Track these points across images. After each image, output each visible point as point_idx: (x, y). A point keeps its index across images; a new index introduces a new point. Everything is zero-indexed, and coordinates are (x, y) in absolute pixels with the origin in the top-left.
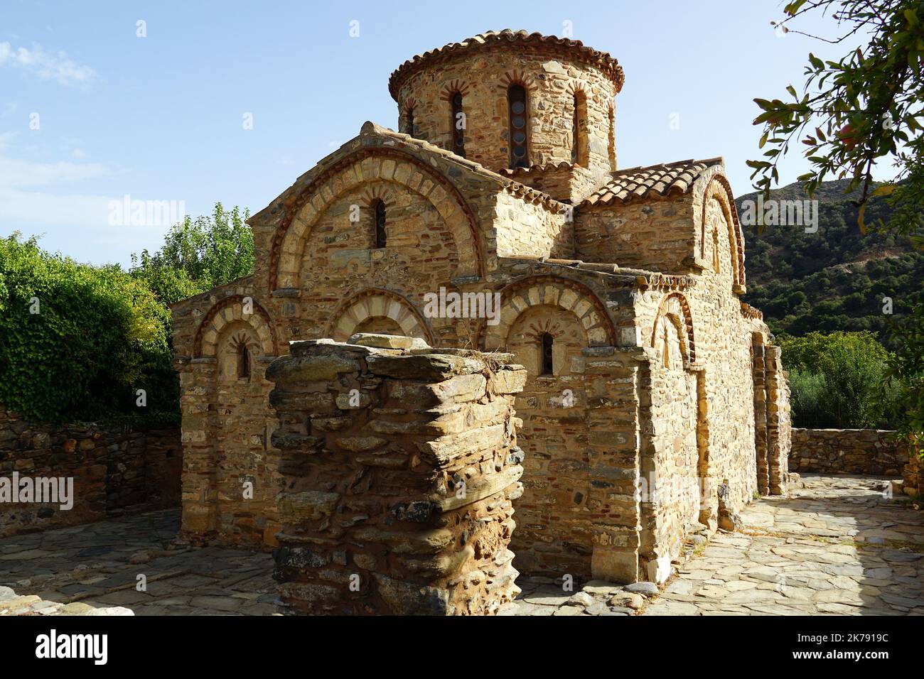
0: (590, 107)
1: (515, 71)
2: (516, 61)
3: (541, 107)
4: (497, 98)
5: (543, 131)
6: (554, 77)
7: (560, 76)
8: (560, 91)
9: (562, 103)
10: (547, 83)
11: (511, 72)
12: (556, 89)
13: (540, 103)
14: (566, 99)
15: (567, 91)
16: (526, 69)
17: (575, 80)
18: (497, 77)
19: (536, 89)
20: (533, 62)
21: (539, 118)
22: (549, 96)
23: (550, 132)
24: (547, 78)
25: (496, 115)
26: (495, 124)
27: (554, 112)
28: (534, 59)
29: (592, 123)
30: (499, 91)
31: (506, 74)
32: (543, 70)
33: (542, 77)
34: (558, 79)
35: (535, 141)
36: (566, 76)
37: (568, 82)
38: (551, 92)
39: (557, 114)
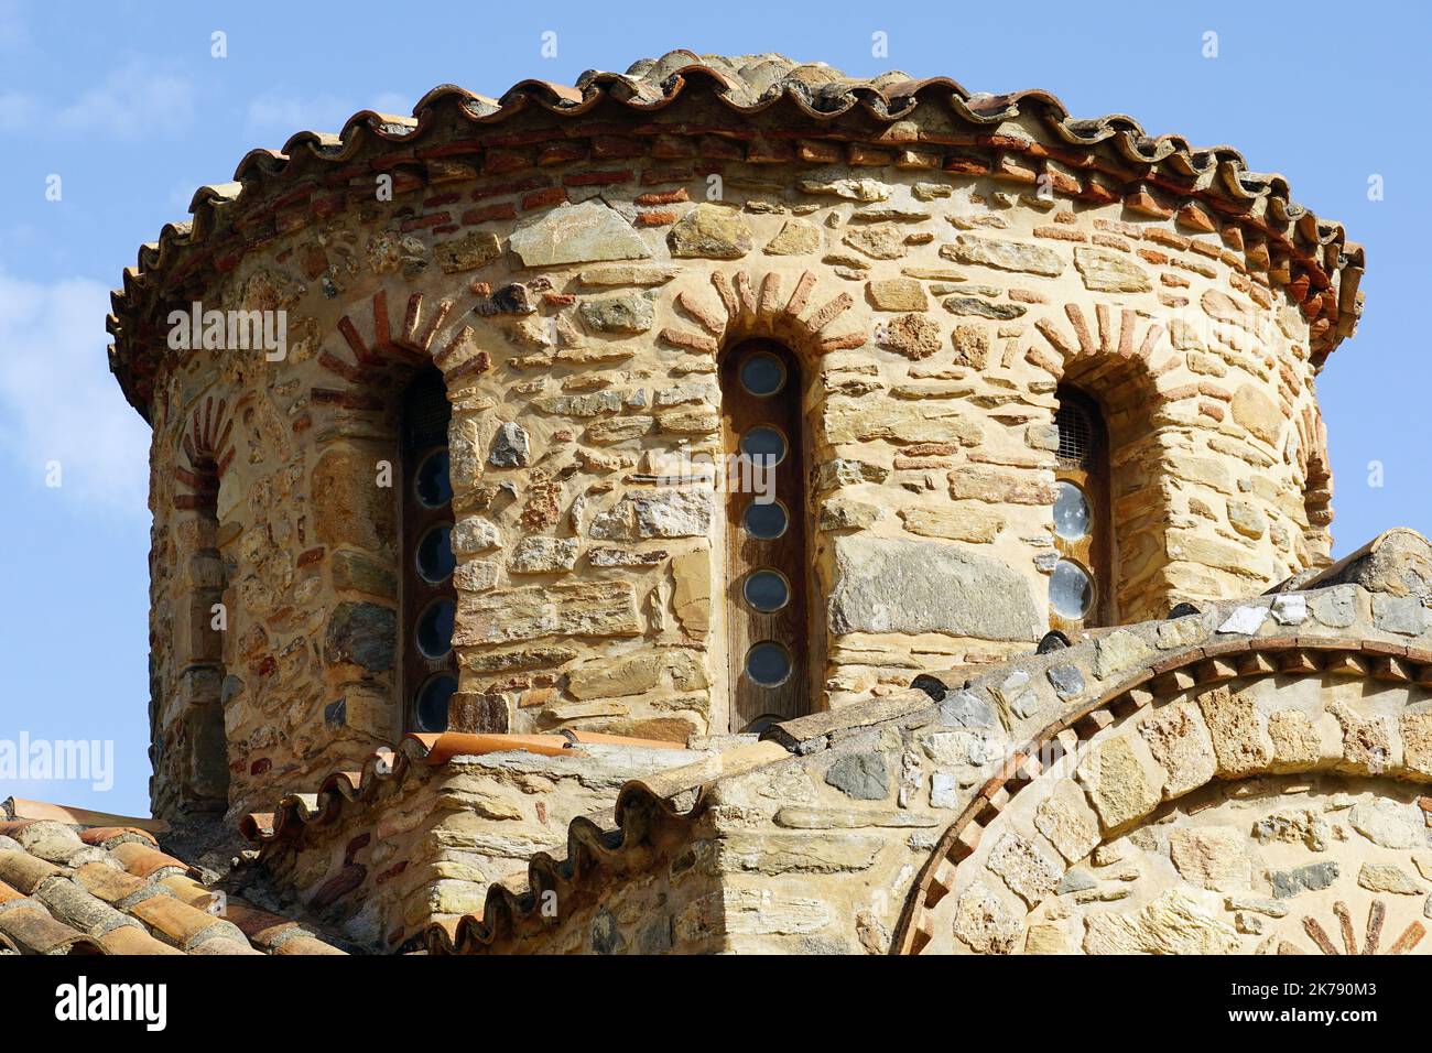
0: (854, 390)
1: (379, 302)
2: (386, 248)
3: (505, 454)
4: (313, 458)
5: (520, 575)
6: (579, 286)
7: (616, 271)
8: (616, 347)
9: (630, 409)
10: (539, 327)
11: (360, 311)
12: (592, 346)
13: (501, 436)
14: (660, 382)
15: (664, 341)
16: (428, 276)
17: (727, 270)
18: (312, 349)
19: (476, 368)
20: (461, 234)
21: (495, 516)
22: (551, 386)
23: (558, 572)
24: (532, 300)
25: (312, 543)
26: (308, 584)
27: (586, 466)
28: (469, 219)
29: (873, 474)
30: (322, 415)
31: (345, 326)
32: (514, 261)
33: (509, 302)
34: (600, 287)
35: (474, 637)
36: (661, 262)
37: (672, 289)
38: (560, 367)
39: (604, 471)
